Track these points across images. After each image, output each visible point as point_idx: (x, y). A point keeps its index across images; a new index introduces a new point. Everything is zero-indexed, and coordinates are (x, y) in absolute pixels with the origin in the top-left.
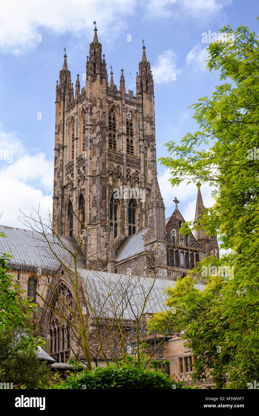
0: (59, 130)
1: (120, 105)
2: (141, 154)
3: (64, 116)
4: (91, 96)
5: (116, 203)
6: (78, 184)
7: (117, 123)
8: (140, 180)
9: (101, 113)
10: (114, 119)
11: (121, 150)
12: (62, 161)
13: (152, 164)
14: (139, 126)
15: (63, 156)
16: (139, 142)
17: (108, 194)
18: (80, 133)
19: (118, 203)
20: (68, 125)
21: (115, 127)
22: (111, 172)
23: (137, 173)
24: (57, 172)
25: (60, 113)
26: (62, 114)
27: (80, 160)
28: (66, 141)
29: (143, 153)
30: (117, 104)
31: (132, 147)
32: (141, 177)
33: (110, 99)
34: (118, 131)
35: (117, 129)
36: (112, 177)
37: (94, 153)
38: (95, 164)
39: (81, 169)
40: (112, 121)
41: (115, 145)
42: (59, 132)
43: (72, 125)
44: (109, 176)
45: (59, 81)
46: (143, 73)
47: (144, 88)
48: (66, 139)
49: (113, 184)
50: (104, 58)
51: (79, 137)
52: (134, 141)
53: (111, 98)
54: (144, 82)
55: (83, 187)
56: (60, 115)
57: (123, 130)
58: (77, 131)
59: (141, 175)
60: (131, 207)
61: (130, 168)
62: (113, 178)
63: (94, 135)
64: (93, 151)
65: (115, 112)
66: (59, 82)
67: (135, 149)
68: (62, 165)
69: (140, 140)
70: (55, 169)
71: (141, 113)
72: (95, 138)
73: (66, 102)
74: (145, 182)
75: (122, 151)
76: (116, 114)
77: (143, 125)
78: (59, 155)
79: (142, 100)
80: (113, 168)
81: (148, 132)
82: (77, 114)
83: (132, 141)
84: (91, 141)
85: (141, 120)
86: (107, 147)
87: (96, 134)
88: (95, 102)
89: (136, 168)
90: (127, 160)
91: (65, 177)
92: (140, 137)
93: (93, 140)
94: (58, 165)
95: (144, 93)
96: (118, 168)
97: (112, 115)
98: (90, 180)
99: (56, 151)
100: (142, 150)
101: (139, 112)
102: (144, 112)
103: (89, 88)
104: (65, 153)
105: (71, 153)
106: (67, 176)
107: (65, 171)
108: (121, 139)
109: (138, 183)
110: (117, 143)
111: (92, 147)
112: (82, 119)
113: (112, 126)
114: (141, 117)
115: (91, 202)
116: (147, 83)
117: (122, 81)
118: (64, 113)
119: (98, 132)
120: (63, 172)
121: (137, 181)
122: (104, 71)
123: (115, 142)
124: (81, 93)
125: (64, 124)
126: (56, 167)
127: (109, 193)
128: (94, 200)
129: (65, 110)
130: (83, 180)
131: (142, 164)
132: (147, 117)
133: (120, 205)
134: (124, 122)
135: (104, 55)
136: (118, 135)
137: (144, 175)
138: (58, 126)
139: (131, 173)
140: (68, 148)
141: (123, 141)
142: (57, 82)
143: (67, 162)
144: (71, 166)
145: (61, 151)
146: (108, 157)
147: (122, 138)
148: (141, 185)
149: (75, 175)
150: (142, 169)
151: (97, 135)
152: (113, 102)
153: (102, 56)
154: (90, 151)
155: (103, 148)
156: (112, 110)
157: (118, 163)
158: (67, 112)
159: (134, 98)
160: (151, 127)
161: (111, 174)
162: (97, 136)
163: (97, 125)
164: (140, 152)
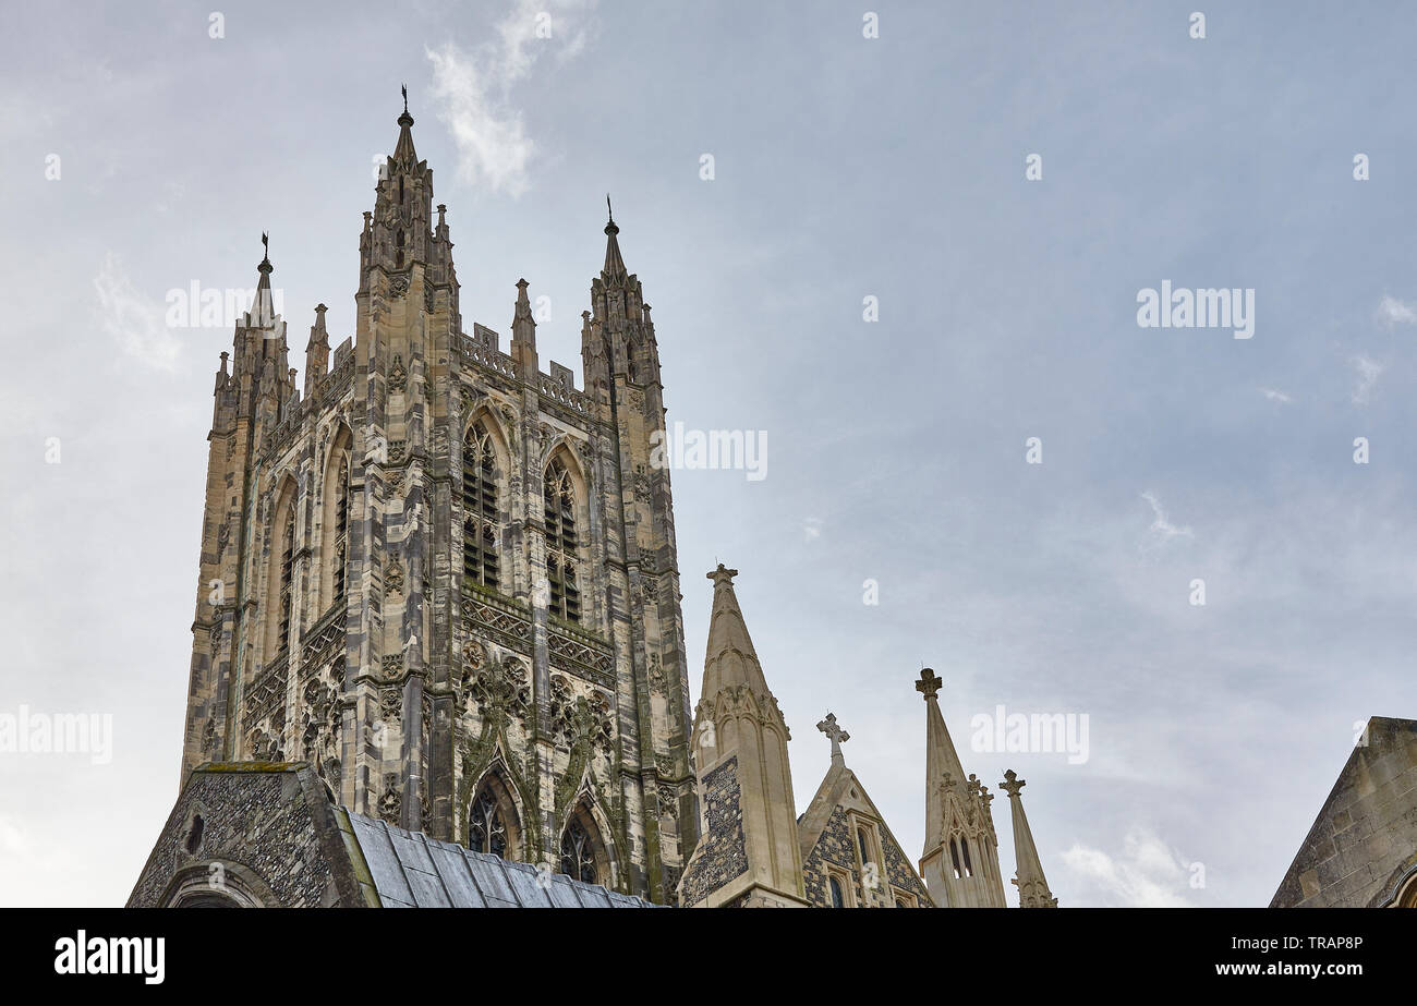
0: (222, 545)
1: (516, 412)
2: (617, 623)
3: (247, 484)
4: (383, 348)
5: (501, 831)
6: (308, 749)
7: (502, 483)
8: (614, 735)
9: (428, 421)
10: (487, 465)
11: (520, 593)
12: (230, 667)
13: (670, 667)
14: (602, 508)
15: (235, 647)
16: (608, 575)
17: (458, 773)
18: (325, 529)
19: (512, 831)
20: (265, 514)
21: (493, 499)
22: (472, 680)
23: (598, 704)
24: (201, 722)
25: (229, 477)
26: (239, 475)
27: (317, 641)
28: (255, 581)
29: (628, 620)
30: (500, 406)
31: (574, 593)
32: (619, 724)
33: (470, 378)
34: (507, 516)
35: (501, 504)
36: (481, 701)
37: (392, 583)
38: (395, 628)
39: (325, 675)
40: (478, 471)
41: (493, 569)
42: (220, 553)
43: (283, 514)
44: (467, 695)
45: (231, 351)
46: (613, 311)
47: (621, 364)
48: (255, 575)
49: (484, 733)
50: (442, 219)
51: (315, 543)
52: (581, 570)
53: (476, 376)
54: (617, 341)
55: (333, 752)
56: (230, 484)
57: (531, 508)
58: (308, 522)
59: (618, 711)
60: (575, 856)
61: (567, 675)
62: (486, 705)
63: (395, 506)
64: (387, 573)
65: (493, 436)
66: (231, 357)
67: (586, 604)
68: (227, 688)
69: (608, 562)
70: (194, 713)
71: (608, 457)
72: (399, 519)
73: (259, 431)
74: (638, 746)
75: (527, 595)
76: (496, 444)
77: (621, 505)
78: (216, 649)
79: (614, 411)
80: (481, 662)
81: (643, 537)
82: (313, 456)
83: (569, 571)
84: (378, 529)
85: (611, 486)
86: (457, 564)
87: (402, 503)
88: (398, 373)
89: (594, 682)
90: (553, 642)
91: (238, 739)
92: (606, 552)
93: (390, 529)
94: (211, 691)
95: (619, 382)
96: (507, 666)
97: (478, 447)
98: (368, 696)
99: (204, 634)
100: (621, 609)
101: (600, 454)
102: (622, 455)
103: (371, 318)
104: (244, 632)
105: (275, 631)
106: (249, 734)
107: (241, 710)
108: (524, 546)
109: (607, 749)
110: (504, 562)
111: (383, 556)
112: (334, 474)
113: (479, 493)
114: (610, 472)
115: (373, 800)
116: (630, 348)
117: (524, 320)
118: (248, 473)
119: (414, 489)
120: (229, 719)
121: (600, 737)
122: (442, 261)
123: (494, 558)
124: (331, 367)
125: (245, 516)
126: (198, 702)
127: (464, 771)
128: (390, 793)
129: (256, 457)
130: (331, 723)
131: (622, 667)
132: (637, 478)
133: (519, 838)
134: (535, 481)
135: (442, 209)
136: (509, 534)
137: (636, 715)
138: (216, 530)
139: (574, 698)
140: (262, 608)
141: (529, 556)
142: (224, 356)
143: (255, 671)
144: (272, 680)
145: (228, 626)
146: (462, 609)
147: (524, 541)
148: (620, 757)
149: (291, 714)
150: (625, 686)
151: (409, 504)
152: (486, 394)
153: (434, 209)
154: (372, 568)
155: (438, 565)
156: (478, 429)
157: (508, 641)
158: (262, 462)
159: (578, 397)
160: (659, 516)
161: (474, 689)
162: (406, 509)
163: (407, 464)
164: (611, 615)
